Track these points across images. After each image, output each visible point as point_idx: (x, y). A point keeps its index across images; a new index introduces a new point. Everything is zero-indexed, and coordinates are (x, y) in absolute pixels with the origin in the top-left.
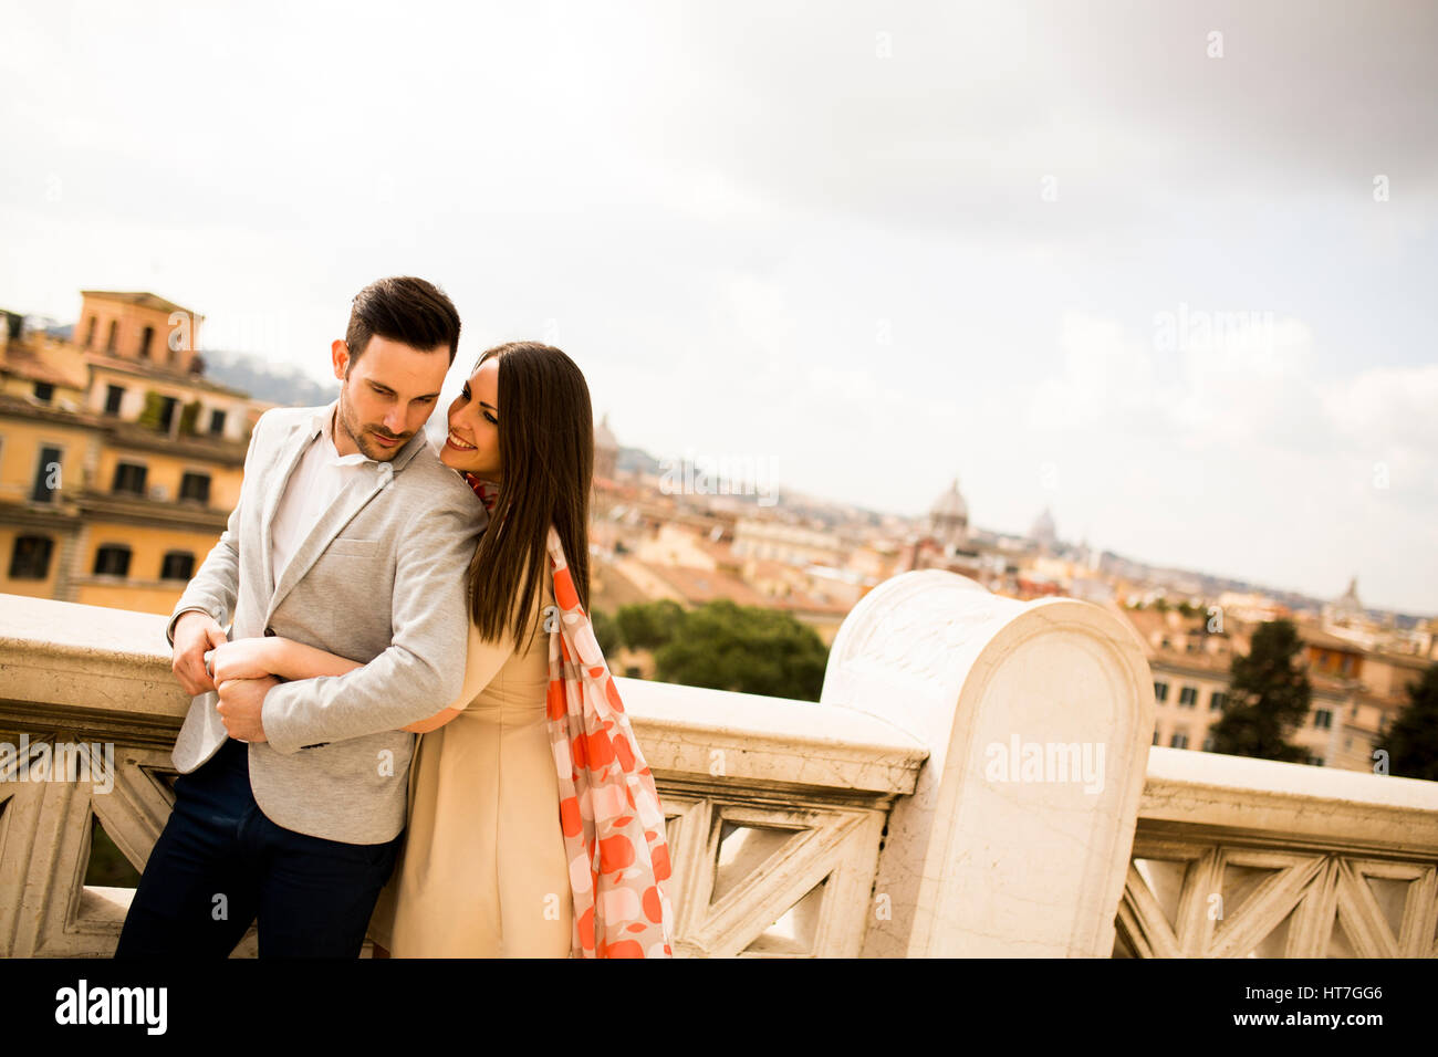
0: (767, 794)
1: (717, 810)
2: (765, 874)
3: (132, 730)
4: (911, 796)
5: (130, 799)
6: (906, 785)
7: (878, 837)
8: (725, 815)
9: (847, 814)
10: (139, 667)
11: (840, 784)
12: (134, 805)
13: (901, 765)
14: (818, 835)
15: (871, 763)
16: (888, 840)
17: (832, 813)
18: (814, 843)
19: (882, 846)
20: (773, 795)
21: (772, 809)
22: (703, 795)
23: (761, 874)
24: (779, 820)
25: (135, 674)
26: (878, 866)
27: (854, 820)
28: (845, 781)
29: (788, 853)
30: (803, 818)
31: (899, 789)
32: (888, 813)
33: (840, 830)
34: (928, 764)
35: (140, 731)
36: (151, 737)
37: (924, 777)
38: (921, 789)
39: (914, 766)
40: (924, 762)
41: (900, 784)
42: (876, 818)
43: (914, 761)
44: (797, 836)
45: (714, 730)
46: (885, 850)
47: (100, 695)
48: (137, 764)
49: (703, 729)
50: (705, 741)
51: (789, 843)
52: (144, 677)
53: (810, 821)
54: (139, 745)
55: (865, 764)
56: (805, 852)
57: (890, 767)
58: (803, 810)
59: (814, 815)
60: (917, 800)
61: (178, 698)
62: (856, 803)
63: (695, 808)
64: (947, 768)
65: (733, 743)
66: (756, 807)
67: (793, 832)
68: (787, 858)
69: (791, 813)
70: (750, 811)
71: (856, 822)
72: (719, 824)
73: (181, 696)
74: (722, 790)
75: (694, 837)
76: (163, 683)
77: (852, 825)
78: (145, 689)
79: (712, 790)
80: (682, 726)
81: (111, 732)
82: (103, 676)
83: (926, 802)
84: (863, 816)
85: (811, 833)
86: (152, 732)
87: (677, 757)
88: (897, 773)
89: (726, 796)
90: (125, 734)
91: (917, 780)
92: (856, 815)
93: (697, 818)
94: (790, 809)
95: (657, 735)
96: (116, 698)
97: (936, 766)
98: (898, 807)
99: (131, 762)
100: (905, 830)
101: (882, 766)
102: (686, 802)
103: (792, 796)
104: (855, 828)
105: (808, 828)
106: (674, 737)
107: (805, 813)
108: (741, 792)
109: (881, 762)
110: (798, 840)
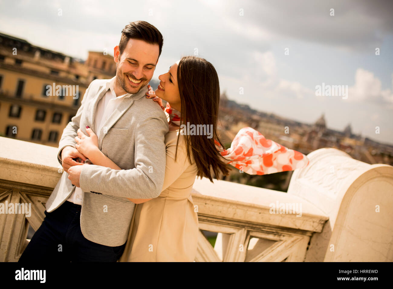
0: (267, 228)
1: (248, 232)
2: (264, 255)
3: (39, 190)
4: (320, 233)
5: (38, 214)
6: (319, 229)
7: (306, 245)
8: (251, 234)
9: (295, 237)
10: (39, 169)
11: (294, 227)
12: (40, 217)
13: (318, 221)
14: (285, 243)
15: (307, 220)
16: (310, 247)
17: (290, 236)
18: (283, 246)
19: (308, 249)
20: (269, 228)
21: (268, 233)
22: (243, 227)
23: (262, 255)
24: (271, 237)
25: (38, 171)
26: (306, 256)
27: (298, 239)
28: (296, 226)
29: (273, 249)
30: (280, 237)
31: (316, 230)
32: (311, 237)
33: (293, 242)
34: (328, 222)
35: (42, 191)
36: (46, 193)
37: (326, 227)
38: (325, 231)
39: (322, 222)
40: (327, 221)
41: (317, 229)
42: (306, 239)
43: (323, 221)
44: (276, 243)
45: (249, 205)
46: (309, 250)
47: (26, 178)
48: (41, 202)
49: (245, 204)
50: (245, 209)
51: (273, 245)
52: (41, 173)
53: (282, 238)
54: (42, 196)
55: (304, 220)
56: (279, 249)
57: (314, 222)
58: (280, 234)
59: (284, 236)
60: (323, 235)
61: (53, 181)
62: (299, 233)
63: (240, 231)
64: (336, 225)
65: (256, 210)
66: (263, 232)
67: (275, 241)
68: (273, 250)
69: (275, 235)
70: (260, 233)
71: (299, 240)
72: (249, 237)
73: (54, 181)
74: (251, 225)
75: (239, 241)
76: (48, 175)
77: (297, 241)
78: (41, 177)
79: (247, 225)
80: (237, 203)
81: (32, 191)
82: (26, 172)
83: (326, 236)
84: (301, 238)
85: (282, 242)
86: (46, 191)
87: (235, 214)
88: (316, 224)
89: (252, 228)
90: (37, 192)
91: (323, 227)
92: (298, 237)
93: (241, 235)
94: (275, 233)
95: (228, 205)
96: (31, 180)
97: (332, 223)
98: (315, 236)
99: (39, 201)
100: (317, 245)
101: (310, 221)
102: (237, 228)
103: (276, 229)
104: (299, 241)
105: (281, 240)
106: (234, 207)
107: (280, 235)
108: (258, 227)
109: (311, 220)
110: (277, 244)
